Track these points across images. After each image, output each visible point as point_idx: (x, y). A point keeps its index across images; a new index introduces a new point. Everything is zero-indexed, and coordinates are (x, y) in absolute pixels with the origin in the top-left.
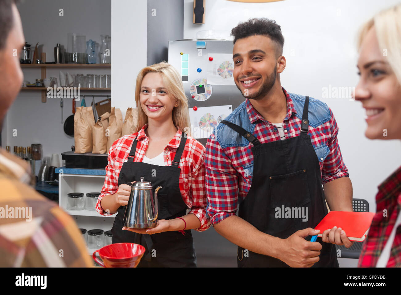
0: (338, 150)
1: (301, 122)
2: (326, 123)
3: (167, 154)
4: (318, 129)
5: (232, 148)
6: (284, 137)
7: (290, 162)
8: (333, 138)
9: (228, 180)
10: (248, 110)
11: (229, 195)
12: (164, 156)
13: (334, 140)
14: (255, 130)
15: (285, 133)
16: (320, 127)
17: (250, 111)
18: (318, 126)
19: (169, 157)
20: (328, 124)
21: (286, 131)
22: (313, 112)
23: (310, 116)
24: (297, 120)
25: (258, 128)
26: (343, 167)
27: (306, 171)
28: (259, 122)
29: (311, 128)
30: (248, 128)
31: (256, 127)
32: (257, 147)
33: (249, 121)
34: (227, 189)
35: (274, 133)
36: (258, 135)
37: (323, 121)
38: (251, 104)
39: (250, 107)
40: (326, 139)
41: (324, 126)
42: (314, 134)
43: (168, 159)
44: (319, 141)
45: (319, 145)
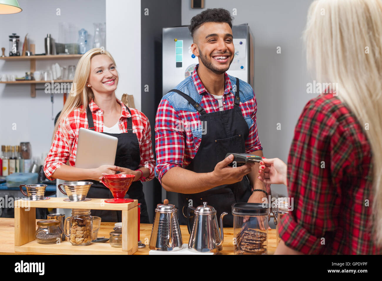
0: (256, 126)
1: (235, 97)
2: (251, 100)
3: (121, 123)
4: (245, 104)
5: (184, 111)
6: (223, 107)
7: (229, 128)
8: (253, 114)
9: (178, 138)
10: (195, 83)
11: (178, 152)
12: (119, 125)
13: (254, 116)
14: (202, 100)
15: (224, 105)
16: (246, 102)
17: (198, 84)
18: (245, 101)
19: (123, 125)
20: (252, 101)
21: (224, 103)
22: (242, 90)
23: (240, 94)
24: (232, 95)
25: (205, 99)
26: (258, 141)
27: (241, 135)
28: (204, 94)
29: (241, 103)
30: (197, 97)
31: (203, 98)
32: (204, 116)
33: (197, 92)
34: (176, 146)
35: (215, 106)
36: (205, 104)
37: (249, 98)
38: (200, 79)
39: (199, 81)
40: (251, 112)
41: (249, 102)
42: (243, 108)
43: (123, 127)
44: (246, 114)
45: (246, 117)
